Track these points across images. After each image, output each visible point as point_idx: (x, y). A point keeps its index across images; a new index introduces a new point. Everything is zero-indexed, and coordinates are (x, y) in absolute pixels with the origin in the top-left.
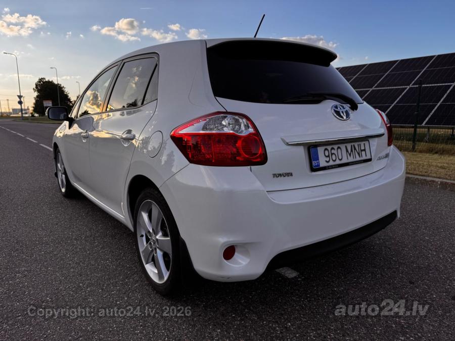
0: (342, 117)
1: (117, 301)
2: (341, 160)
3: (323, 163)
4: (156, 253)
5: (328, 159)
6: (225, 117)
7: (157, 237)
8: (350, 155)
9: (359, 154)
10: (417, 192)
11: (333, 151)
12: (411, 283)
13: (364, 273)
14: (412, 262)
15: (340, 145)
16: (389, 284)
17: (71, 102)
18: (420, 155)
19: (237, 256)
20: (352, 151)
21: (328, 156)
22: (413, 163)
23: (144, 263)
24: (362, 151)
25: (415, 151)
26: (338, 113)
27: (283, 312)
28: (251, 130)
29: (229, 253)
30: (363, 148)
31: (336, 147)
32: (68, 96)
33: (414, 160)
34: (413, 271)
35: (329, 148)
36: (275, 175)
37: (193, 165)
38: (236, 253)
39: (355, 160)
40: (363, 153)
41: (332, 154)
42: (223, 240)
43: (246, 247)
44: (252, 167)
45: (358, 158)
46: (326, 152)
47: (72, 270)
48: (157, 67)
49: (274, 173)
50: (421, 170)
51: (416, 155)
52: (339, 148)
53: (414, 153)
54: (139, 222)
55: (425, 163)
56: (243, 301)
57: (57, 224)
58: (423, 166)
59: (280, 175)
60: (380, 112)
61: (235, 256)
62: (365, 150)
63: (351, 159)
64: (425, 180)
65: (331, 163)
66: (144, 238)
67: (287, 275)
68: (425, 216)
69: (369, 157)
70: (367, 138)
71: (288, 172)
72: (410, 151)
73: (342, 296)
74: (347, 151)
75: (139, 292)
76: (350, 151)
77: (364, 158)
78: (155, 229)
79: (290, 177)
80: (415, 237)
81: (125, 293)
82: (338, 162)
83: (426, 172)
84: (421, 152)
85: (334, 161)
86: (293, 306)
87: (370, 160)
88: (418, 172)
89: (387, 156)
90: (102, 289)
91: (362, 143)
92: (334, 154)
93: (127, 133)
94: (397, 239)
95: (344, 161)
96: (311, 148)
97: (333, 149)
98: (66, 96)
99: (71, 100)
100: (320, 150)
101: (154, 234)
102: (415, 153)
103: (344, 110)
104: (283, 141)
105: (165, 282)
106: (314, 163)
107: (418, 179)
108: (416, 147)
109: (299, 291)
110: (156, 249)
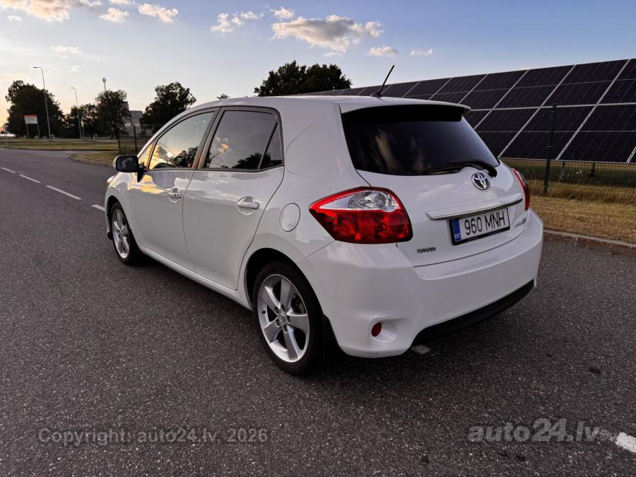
0: (482, 186)
1: (246, 383)
2: (480, 231)
3: (464, 236)
4: (286, 330)
5: (468, 231)
6: (370, 193)
7: (288, 314)
8: (489, 225)
9: (497, 223)
10: (551, 252)
11: (473, 223)
12: (548, 355)
13: (499, 347)
14: (549, 334)
15: (479, 216)
16: (526, 358)
17: (63, 116)
18: (554, 201)
19: (383, 332)
20: (491, 220)
21: (469, 228)
22: (546, 213)
23: (268, 342)
24: (500, 219)
25: (548, 196)
26: (478, 182)
27: (422, 388)
28: (397, 206)
29: (376, 330)
30: (501, 217)
31: (475, 218)
32: (58, 108)
33: (547, 210)
34: (549, 343)
35: (470, 219)
36: (419, 251)
37: (338, 242)
38: (382, 330)
39: (494, 230)
40: (502, 221)
41: (472, 225)
42: (375, 317)
43: (392, 324)
44: (399, 243)
45: (497, 228)
46: (467, 224)
47: (181, 352)
48: (278, 126)
49: (419, 248)
50: (556, 223)
51: (549, 201)
52: (479, 218)
53: (544, 198)
54: (261, 298)
55: (560, 213)
56: (379, 379)
57: (134, 300)
58: (558, 218)
59: (424, 250)
60: (517, 173)
61: (381, 333)
62: (503, 218)
63: (490, 229)
64: (560, 236)
65: (472, 235)
66: (266, 315)
67: (419, 351)
68: (561, 281)
69: (507, 225)
70: (506, 206)
71: (431, 247)
72: (541, 195)
73: (479, 370)
74: (486, 221)
75: (266, 373)
76: (489, 220)
77: (503, 226)
78: (285, 305)
79: (433, 252)
80: (551, 306)
81: (251, 374)
82: (478, 233)
83: (561, 226)
84: (554, 196)
85: (474, 232)
86: (431, 382)
87: (508, 228)
88: (552, 226)
89: (524, 221)
90: (225, 371)
91: (500, 212)
92: (474, 225)
93: (245, 201)
94: (531, 309)
95: (484, 231)
96: (453, 222)
97: (473, 220)
98: (56, 107)
99: (64, 114)
100: (462, 223)
101: (284, 310)
102: (547, 198)
103: (483, 179)
104: (427, 215)
105: (299, 360)
106: (456, 236)
107: (551, 234)
108: (549, 190)
109: (434, 367)
110: (285, 326)
